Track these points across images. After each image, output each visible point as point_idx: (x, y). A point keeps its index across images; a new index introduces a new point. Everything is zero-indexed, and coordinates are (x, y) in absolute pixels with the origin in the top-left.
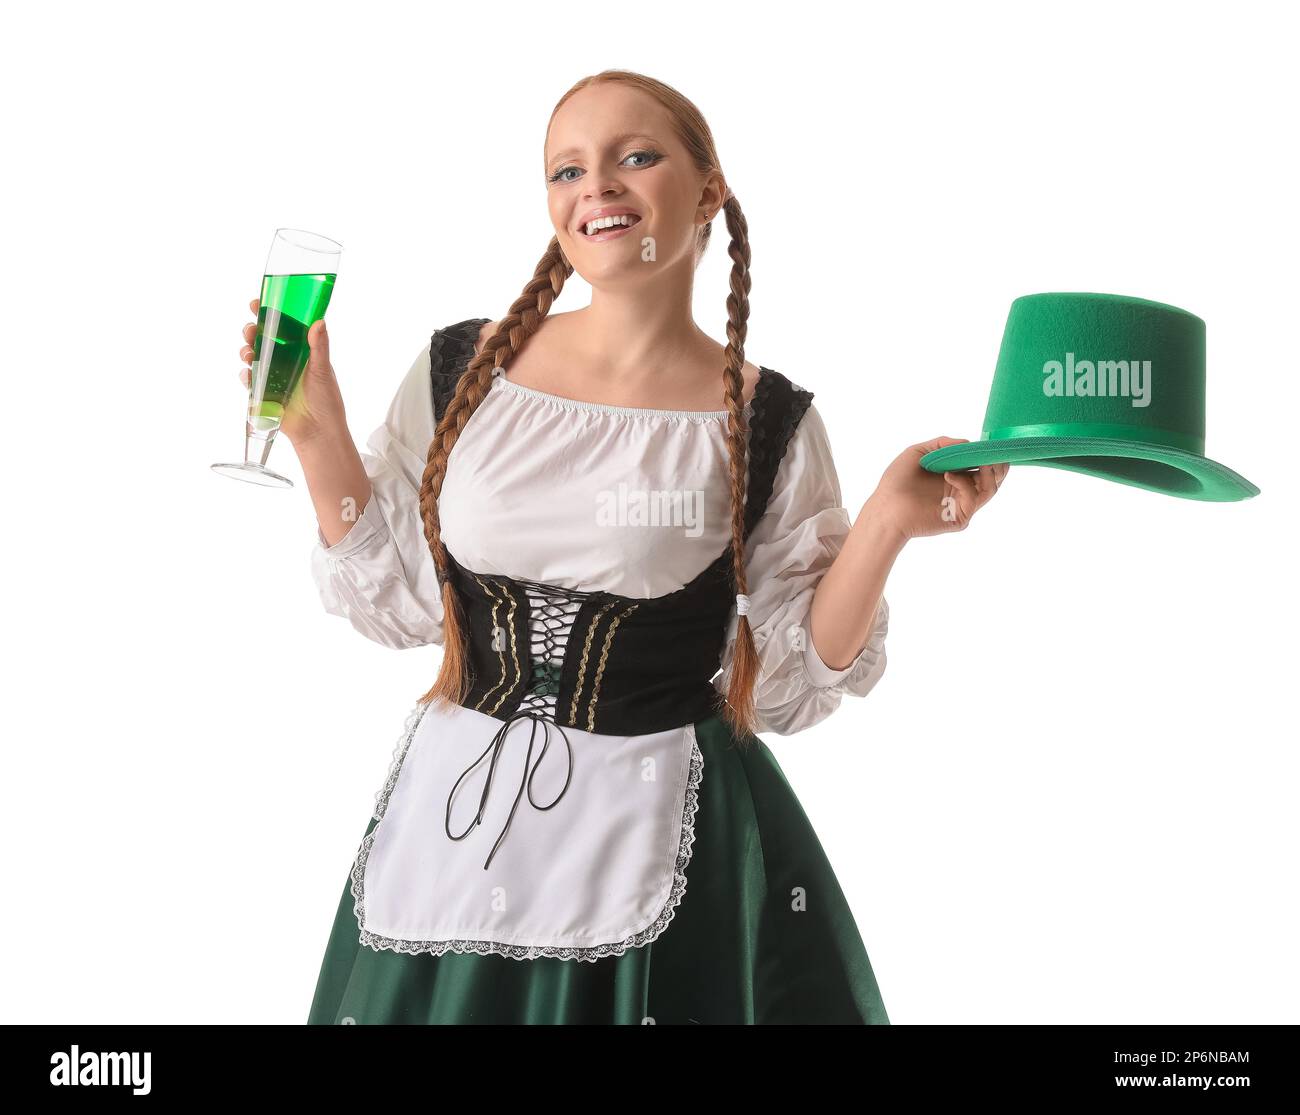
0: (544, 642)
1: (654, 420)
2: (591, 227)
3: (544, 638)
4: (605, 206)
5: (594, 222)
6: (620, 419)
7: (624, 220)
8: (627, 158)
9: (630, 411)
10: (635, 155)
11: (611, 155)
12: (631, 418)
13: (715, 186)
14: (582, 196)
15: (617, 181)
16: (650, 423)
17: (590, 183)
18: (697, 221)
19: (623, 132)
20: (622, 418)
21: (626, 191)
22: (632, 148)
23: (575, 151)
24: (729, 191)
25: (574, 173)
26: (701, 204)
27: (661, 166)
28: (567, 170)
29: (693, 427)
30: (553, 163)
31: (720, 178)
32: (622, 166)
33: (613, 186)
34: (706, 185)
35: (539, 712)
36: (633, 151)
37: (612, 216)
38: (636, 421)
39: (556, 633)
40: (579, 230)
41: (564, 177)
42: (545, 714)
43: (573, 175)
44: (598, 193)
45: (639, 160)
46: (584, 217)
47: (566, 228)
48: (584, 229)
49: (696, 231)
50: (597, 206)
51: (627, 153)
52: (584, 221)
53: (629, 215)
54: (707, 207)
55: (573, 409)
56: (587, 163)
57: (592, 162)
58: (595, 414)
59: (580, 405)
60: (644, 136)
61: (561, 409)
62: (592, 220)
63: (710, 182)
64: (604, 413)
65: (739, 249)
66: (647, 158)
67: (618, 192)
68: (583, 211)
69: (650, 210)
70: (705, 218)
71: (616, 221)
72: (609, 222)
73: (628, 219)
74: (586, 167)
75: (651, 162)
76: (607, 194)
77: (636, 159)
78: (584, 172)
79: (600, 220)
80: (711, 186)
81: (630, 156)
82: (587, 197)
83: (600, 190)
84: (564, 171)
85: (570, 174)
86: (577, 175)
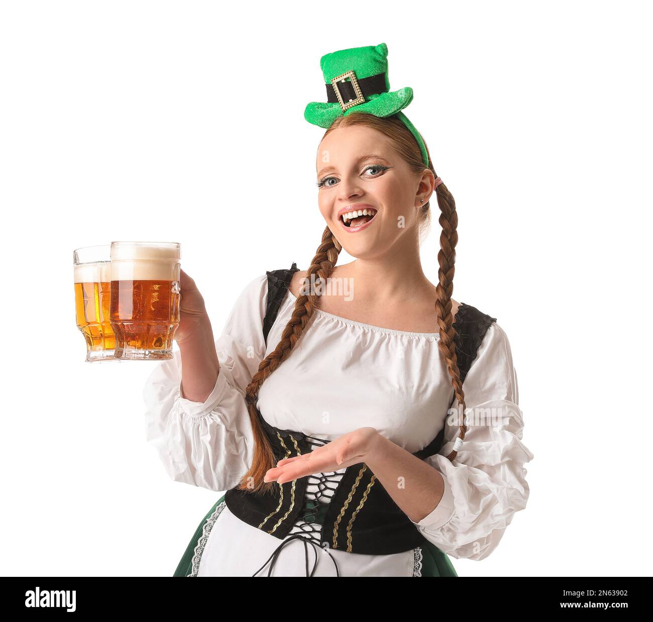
1: (404, 336)
2: (345, 217)
3: (319, 482)
4: (352, 204)
5: (347, 214)
6: (382, 334)
7: (365, 213)
8: (365, 171)
9: (388, 331)
10: (370, 168)
11: (355, 170)
12: (389, 335)
13: (427, 181)
14: (337, 199)
15: (358, 187)
16: (401, 339)
17: (341, 189)
18: (416, 205)
19: (361, 155)
21: (365, 194)
22: (370, 163)
26: (418, 193)
27: (389, 174)
28: (329, 179)
29: (428, 342)
31: (430, 175)
32: (362, 176)
33: (356, 192)
34: (421, 180)
35: (307, 536)
36: (367, 166)
37: (357, 211)
38: (393, 337)
40: (339, 220)
41: (327, 184)
42: (313, 538)
43: (333, 182)
44: (346, 197)
45: (374, 171)
46: (341, 211)
47: (330, 217)
48: (341, 218)
49: (417, 211)
50: (348, 205)
51: (364, 168)
52: (341, 213)
53: (368, 210)
54: (422, 195)
56: (340, 175)
57: (343, 176)
58: (367, 331)
59: (357, 324)
60: (375, 156)
61: (344, 325)
62: (344, 214)
63: (423, 178)
65: (448, 218)
66: (378, 170)
67: (360, 195)
68: (340, 207)
70: (421, 202)
71: (360, 213)
72: (355, 214)
73: (368, 212)
74: (340, 177)
75: (381, 172)
76: (353, 197)
77: (372, 171)
78: (339, 180)
79: (350, 214)
80: (424, 181)
81: (367, 170)
82: (340, 200)
83: (348, 196)
84: (326, 180)
85: (330, 182)
86: (335, 182)
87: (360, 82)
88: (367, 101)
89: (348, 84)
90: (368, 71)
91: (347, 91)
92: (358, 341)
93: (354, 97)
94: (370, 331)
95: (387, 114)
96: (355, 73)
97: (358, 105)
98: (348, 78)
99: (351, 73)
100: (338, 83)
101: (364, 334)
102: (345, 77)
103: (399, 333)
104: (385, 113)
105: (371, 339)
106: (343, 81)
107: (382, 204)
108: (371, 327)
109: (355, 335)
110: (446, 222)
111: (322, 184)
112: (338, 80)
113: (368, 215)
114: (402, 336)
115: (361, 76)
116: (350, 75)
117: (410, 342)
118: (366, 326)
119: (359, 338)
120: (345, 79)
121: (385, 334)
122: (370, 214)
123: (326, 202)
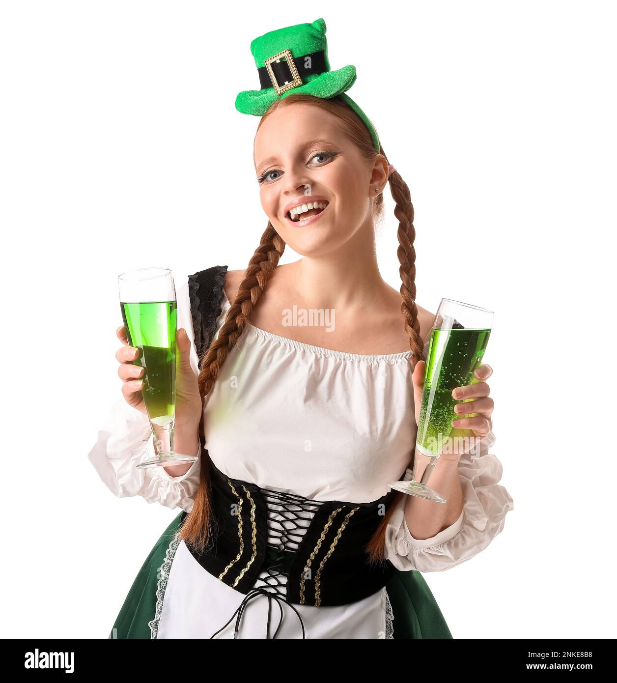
0: (280, 538)
1: (362, 362)
2: (293, 214)
3: (280, 535)
5: (294, 210)
6: (336, 360)
7: (315, 205)
8: (311, 159)
9: (343, 355)
10: (317, 155)
11: (300, 159)
12: (344, 360)
13: (380, 167)
14: (283, 192)
15: (307, 178)
16: (359, 366)
17: (287, 181)
18: (370, 195)
19: (305, 140)
21: (314, 184)
22: (316, 149)
23: (273, 160)
24: (392, 168)
25: (275, 174)
26: (372, 182)
27: (338, 161)
28: (270, 173)
29: (390, 368)
30: (260, 168)
31: (384, 161)
32: (309, 165)
33: (304, 182)
34: (374, 167)
35: (273, 591)
36: (314, 153)
37: (306, 204)
38: (349, 363)
39: (292, 532)
40: (285, 217)
41: (269, 179)
42: (279, 593)
43: (275, 176)
44: (293, 189)
45: (321, 158)
46: (288, 206)
47: (276, 214)
48: (288, 215)
49: (371, 202)
50: (295, 198)
51: (311, 156)
52: (288, 209)
53: (319, 202)
54: (376, 183)
56: (283, 166)
57: (287, 166)
58: (319, 356)
59: (308, 347)
60: (322, 141)
61: (293, 350)
62: (292, 209)
63: (376, 165)
64: (325, 355)
65: (404, 210)
66: (326, 157)
68: (286, 202)
70: (376, 191)
71: (310, 207)
72: (304, 208)
73: (318, 204)
74: (283, 169)
75: (329, 159)
76: (300, 189)
77: (319, 158)
78: (283, 173)
79: (298, 208)
80: (377, 168)
81: (313, 157)
82: (287, 193)
83: (295, 186)
84: (268, 173)
85: (273, 175)
86: (278, 175)
87: (297, 62)
88: (305, 82)
89: (284, 63)
90: (303, 48)
91: (282, 71)
92: (311, 372)
93: (290, 79)
94: (323, 356)
95: (329, 95)
96: (291, 52)
97: (295, 88)
98: (284, 58)
99: (287, 52)
100: (272, 65)
101: (317, 360)
102: (280, 57)
103: (355, 357)
104: (327, 94)
105: (324, 366)
106: (278, 61)
107: (334, 194)
108: (323, 351)
109: (306, 362)
110: (403, 214)
111: (263, 179)
112: (273, 61)
113: (319, 208)
114: (359, 362)
115: (297, 54)
116: (286, 54)
118: (318, 349)
119: (311, 367)
120: (281, 59)
121: (340, 359)
122: (321, 207)
123: (270, 198)
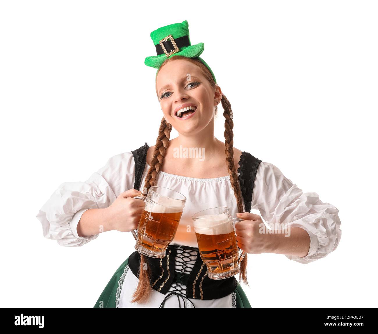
0: (182, 266)
2: (179, 113)
3: (182, 264)
4: (183, 104)
5: (180, 110)
7: (190, 108)
8: (187, 86)
11: (182, 85)
14: (174, 101)
18: (214, 104)
19: (184, 76)
20: (202, 183)
21: (190, 98)
22: (189, 81)
23: (168, 86)
25: (168, 94)
26: (215, 98)
28: (166, 93)
30: (160, 92)
31: (219, 88)
32: (186, 89)
33: (185, 96)
36: (189, 83)
37: (186, 107)
39: (188, 263)
41: (166, 96)
42: (182, 293)
43: (168, 95)
44: (179, 100)
45: (192, 86)
46: (176, 109)
47: (170, 114)
48: (176, 114)
50: (180, 105)
51: (187, 84)
54: (217, 99)
55: (185, 180)
56: (173, 89)
57: (175, 89)
58: (193, 182)
59: (187, 179)
62: (178, 110)
63: (216, 90)
65: (228, 113)
66: (194, 85)
67: (187, 98)
68: (175, 107)
69: (199, 103)
70: (217, 103)
71: (188, 109)
72: (185, 110)
73: (192, 107)
74: (173, 91)
75: (196, 86)
76: (183, 99)
77: (190, 85)
78: (172, 93)
79: (182, 109)
80: (217, 91)
82: (176, 102)
83: (181, 99)
85: (167, 95)
86: (170, 95)
87: (176, 41)
88: (180, 51)
89: (169, 42)
90: (179, 35)
91: (169, 45)
93: (173, 48)
94: (195, 182)
96: (172, 36)
97: (176, 53)
98: (169, 39)
100: (163, 43)
101: (192, 184)
102: (167, 39)
104: (192, 55)
105: (196, 186)
108: (195, 179)
109: (187, 186)
110: (227, 115)
111: (163, 97)
112: (163, 41)
113: (192, 110)
114: (212, 182)
115: (176, 37)
116: (170, 37)
117: (217, 185)
118: (192, 179)
119: (189, 188)
120: (167, 40)
123: (166, 106)
